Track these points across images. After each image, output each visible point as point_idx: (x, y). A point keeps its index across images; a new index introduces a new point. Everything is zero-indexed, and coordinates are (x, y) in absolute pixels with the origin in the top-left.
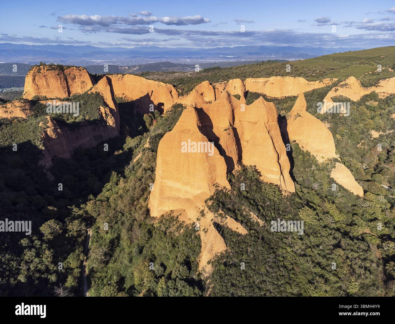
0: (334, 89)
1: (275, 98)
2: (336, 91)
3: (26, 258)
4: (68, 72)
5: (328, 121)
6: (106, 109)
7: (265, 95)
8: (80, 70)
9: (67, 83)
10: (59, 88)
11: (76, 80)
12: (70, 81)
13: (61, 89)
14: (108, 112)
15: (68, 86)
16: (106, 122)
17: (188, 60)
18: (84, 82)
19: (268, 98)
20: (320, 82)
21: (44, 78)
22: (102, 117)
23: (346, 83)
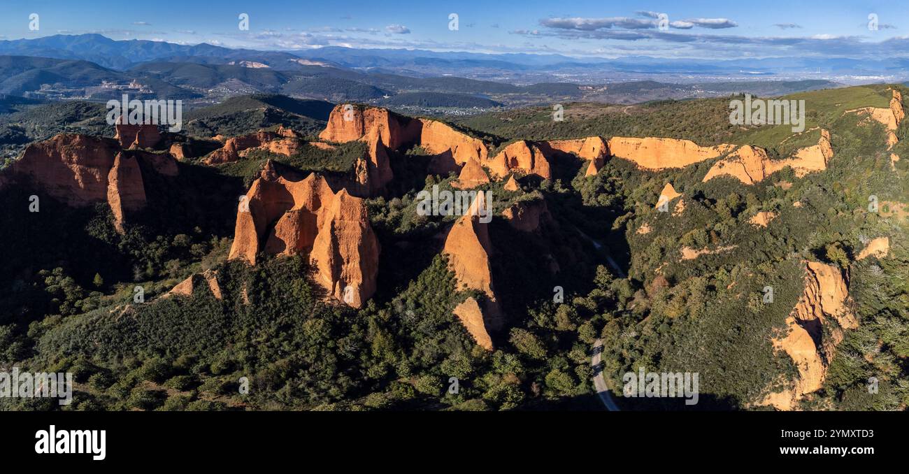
0: (718, 163)
1: (649, 169)
2: (720, 167)
3: (150, 245)
4: (368, 113)
5: (649, 223)
6: (363, 163)
7: (636, 164)
8: (381, 112)
9: (363, 124)
10: (353, 130)
11: (375, 122)
12: (367, 122)
13: (355, 131)
14: (364, 166)
15: (363, 128)
16: (355, 176)
17: (690, 77)
18: (382, 125)
19: (639, 168)
20: (714, 149)
21: (341, 117)
22: (354, 170)
23: (737, 154)
